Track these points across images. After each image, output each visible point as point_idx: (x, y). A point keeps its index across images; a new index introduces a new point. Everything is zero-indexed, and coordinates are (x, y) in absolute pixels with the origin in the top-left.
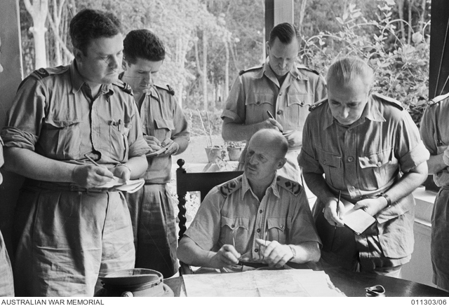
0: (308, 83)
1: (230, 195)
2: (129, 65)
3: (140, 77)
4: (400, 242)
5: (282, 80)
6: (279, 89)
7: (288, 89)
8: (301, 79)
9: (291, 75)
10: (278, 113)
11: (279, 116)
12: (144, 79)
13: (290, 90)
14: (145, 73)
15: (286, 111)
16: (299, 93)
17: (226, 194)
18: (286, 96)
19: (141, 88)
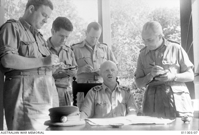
0: (104, 49)
1: (98, 91)
2: (56, 32)
3: (60, 38)
4: (183, 105)
5: (93, 47)
6: (93, 51)
7: (96, 51)
8: (101, 47)
9: (97, 45)
10: (94, 62)
11: (95, 63)
12: (62, 39)
13: (98, 52)
14: (63, 36)
15: (97, 60)
16: (101, 53)
17: (96, 91)
18: (96, 54)
19: (60, 43)
